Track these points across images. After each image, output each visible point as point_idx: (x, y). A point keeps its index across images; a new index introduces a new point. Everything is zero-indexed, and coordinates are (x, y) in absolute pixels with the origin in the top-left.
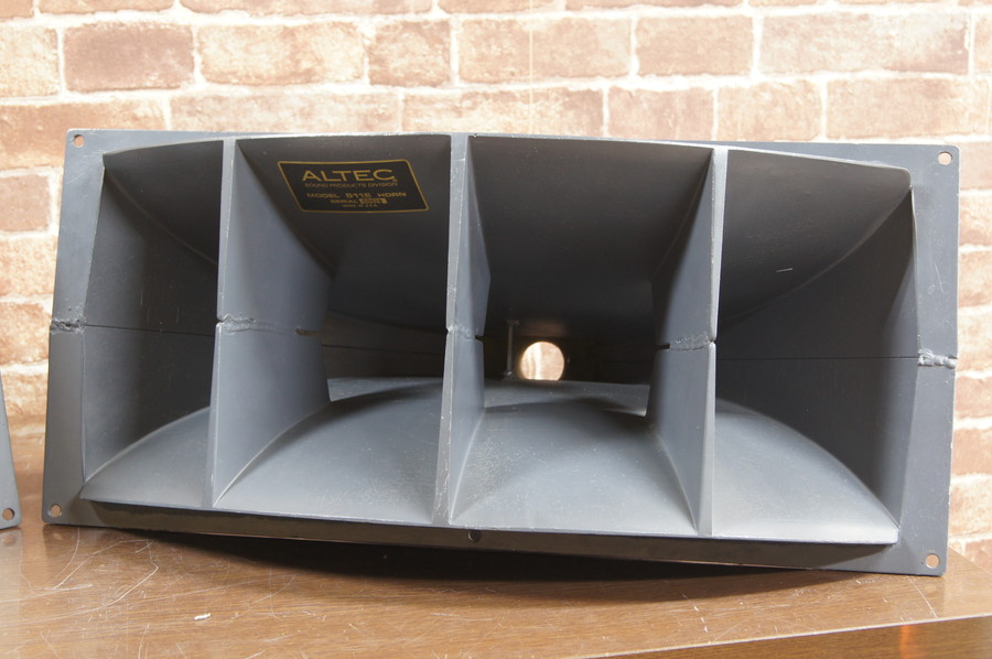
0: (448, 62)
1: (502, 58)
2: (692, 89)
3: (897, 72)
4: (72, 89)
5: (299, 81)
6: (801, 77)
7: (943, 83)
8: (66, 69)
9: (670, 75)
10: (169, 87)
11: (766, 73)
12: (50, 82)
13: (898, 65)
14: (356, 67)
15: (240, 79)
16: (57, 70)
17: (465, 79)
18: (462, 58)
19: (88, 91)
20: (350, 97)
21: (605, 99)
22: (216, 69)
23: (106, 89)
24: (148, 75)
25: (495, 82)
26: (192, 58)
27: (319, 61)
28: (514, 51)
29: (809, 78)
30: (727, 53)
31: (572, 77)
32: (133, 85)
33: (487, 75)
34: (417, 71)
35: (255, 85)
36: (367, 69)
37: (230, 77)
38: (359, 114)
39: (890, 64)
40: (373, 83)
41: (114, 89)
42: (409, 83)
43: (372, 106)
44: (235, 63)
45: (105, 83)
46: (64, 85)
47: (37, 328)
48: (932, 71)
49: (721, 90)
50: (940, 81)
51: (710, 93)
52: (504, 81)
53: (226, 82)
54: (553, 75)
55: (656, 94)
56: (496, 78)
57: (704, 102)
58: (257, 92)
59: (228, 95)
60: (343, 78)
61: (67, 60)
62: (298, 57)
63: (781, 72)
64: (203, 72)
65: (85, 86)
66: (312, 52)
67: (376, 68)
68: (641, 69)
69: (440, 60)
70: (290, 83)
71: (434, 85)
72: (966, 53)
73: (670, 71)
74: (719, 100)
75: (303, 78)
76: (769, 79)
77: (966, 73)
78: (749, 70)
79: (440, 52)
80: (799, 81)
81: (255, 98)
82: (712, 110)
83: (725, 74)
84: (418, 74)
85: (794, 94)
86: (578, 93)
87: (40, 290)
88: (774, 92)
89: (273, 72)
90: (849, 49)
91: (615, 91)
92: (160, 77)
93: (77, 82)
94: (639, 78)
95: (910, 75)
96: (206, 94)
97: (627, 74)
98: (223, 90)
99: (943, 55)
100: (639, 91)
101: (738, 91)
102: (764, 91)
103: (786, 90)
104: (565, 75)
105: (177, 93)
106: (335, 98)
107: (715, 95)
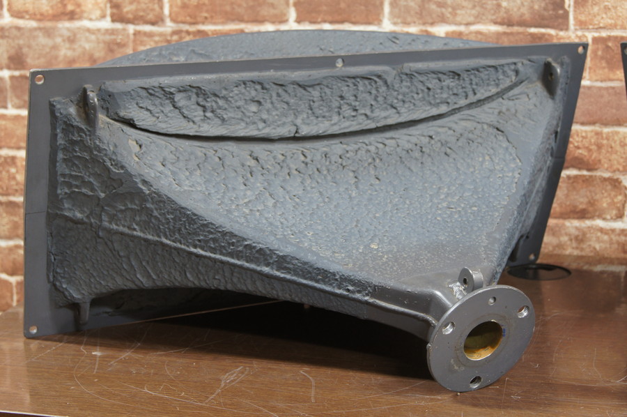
3: (505, 27)
7: (546, 36)
13: (506, 21)
20: (99, 30)
36: (109, 12)
38: (104, 42)
39: (499, 20)
42: (136, 22)
43: (113, 37)
48: (536, 26)
50: (543, 35)
58: (42, 25)
67: (115, 11)
72: (567, 13)
77: (567, 29)
81: (40, 29)
84: (142, 16)
90: (463, 7)
95: (516, 29)
99: (546, 13)
106: (89, 30)
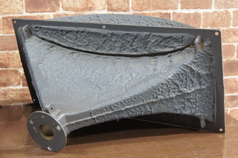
0: (128, 5)
1: (143, 4)
2: (195, 13)
4: (27, 12)
5: (88, 10)
6: (226, 10)
8: (25, 6)
9: (189, 9)
10: (53, 12)
11: (216, 8)
12: (21, 10)
14: (104, 6)
15: (72, 9)
16: (23, 7)
17: (133, 9)
18: (132, 4)
19: (31, 12)
21: (171, 15)
22: (66, 7)
23: (36, 12)
24: (47, 8)
25: (141, 11)
26: (59, 4)
27: (94, 5)
28: (147, 2)
29: (228, 10)
30: (205, 3)
31: (163, 9)
32: (43, 11)
33: (139, 9)
34: (120, 7)
35: (76, 11)
37: (69, 9)
40: (108, 11)
41: (38, 12)
44: (71, 5)
45: (36, 10)
46: (25, 11)
47: (17, 77)
49: (203, 13)
51: (200, 14)
52: (144, 10)
53: (68, 10)
54: (157, 9)
55: (185, 14)
56: (142, 10)
57: (199, 16)
59: (69, 14)
60: (100, 9)
61: (26, 4)
62: (88, 3)
63: (220, 8)
64: (62, 7)
65: (30, 11)
66: (92, 2)
68: (181, 7)
69: (126, 4)
70: (86, 11)
71: (125, 11)
73: (189, 8)
74: (203, 16)
75: (89, 9)
76: (217, 10)
78: (211, 7)
79: (126, 2)
80: (225, 11)
82: (201, 18)
83: (204, 9)
85: (224, 14)
86: (164, 14)
87: (18, 66)
88: (218, 13)
89: (81, 8)
91: (174, 13)
92: (51, 9)
93: (28, 10)
94: (181, 10)
96: (63, 13)
97: (177, 8)
98: (68, 12)
100: (181, 13)
101: (208, 13)
102: (215, 13)
103: (221, 13)
104: (161, 9)
105: (55, 13)
107: (202, 14)
